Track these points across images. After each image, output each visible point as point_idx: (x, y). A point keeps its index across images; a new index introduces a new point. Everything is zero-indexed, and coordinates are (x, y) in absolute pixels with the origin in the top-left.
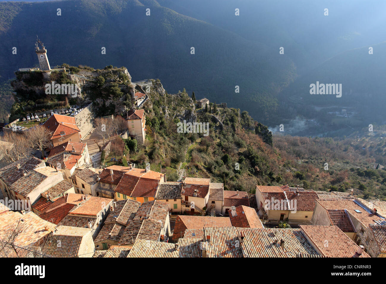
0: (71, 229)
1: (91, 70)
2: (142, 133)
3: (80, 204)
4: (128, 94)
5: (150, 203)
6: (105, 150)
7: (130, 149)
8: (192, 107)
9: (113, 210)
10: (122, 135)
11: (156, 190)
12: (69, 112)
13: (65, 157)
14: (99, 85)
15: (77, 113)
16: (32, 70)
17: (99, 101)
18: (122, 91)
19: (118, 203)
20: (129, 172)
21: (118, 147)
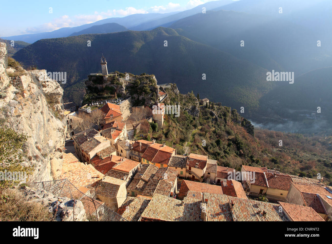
0: (113, 179)
1: (132, 76)
2: (162, 119)
3: (119, 163)
4: (154, 92)
5: (165, 169)
6: (136, 128)
7: (153, 129)
8: (197, 104)
9: (140, 170)
10: (148, 119)
11: (169, 160)
12: (116, 102)
13: (112, 131)
14: (136, 85)
15: (121, 103)
16: (98, 74)
17: (135, 96)
18: (151, 90)
19: (143, 166)
20: (152, 146)
21: (145, 127)
